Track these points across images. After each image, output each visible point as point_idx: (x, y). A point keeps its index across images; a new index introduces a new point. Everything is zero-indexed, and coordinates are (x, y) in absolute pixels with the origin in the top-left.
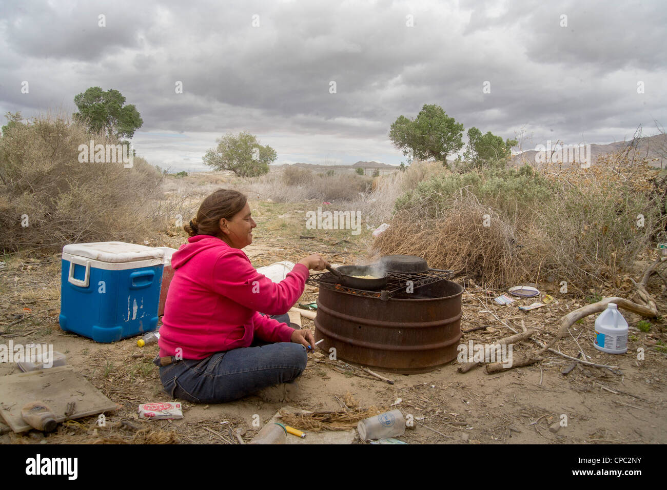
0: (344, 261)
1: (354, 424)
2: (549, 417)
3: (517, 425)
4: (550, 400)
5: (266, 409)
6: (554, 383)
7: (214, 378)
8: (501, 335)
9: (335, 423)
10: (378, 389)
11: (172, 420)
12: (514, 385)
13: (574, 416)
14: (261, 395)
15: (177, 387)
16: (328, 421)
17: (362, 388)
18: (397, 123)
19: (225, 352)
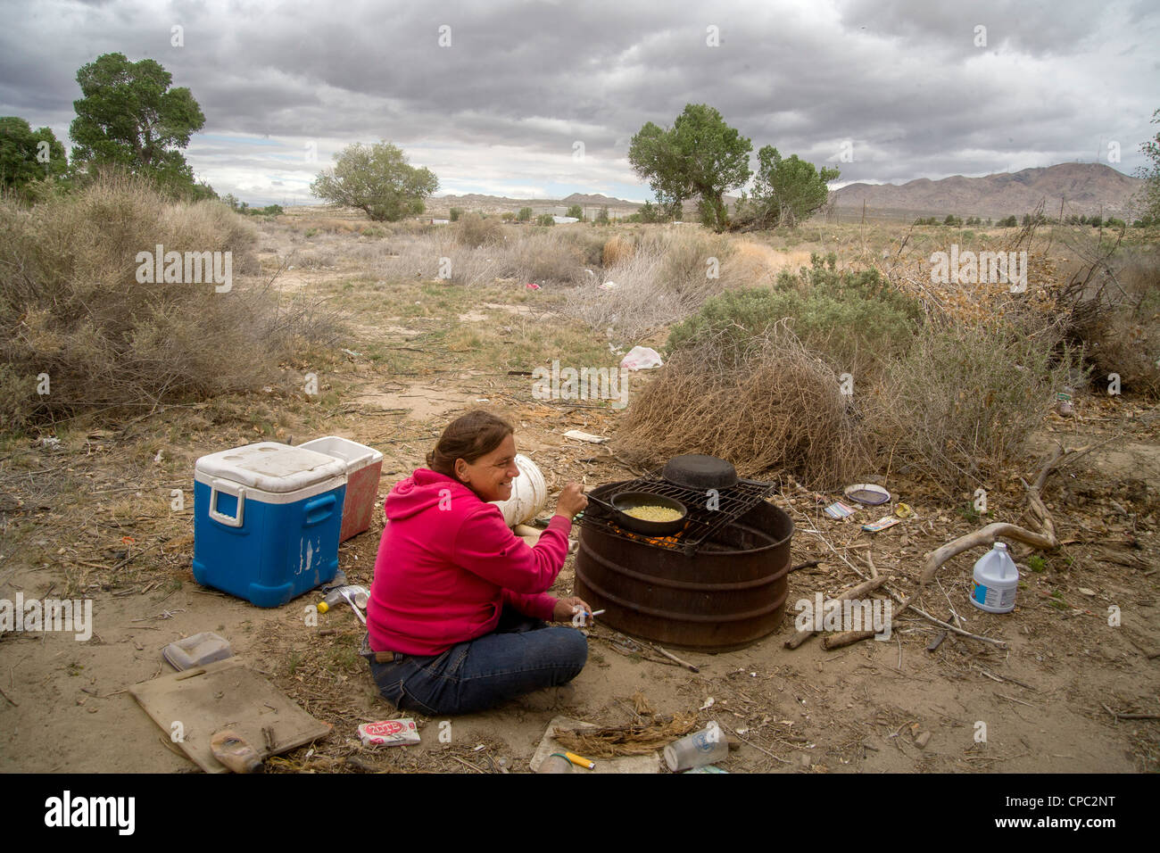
0: (585, 423)
1: (657, 745)
2: (914, 724)
3: (872, 739)
4: (913, 695)
5: (530, 721)
6: (917, 665)
7: (458, 682)
8: (839, 578)
9: (631, 744)
10: (678, 681)
11: (407, 746)
12: (863, 670)
13: (945, 721)
14: (522, 700)
15: (405, 695)
16: (621, 742)
17: (657, 681)
18: (642, 134)
19: (470, 642)
